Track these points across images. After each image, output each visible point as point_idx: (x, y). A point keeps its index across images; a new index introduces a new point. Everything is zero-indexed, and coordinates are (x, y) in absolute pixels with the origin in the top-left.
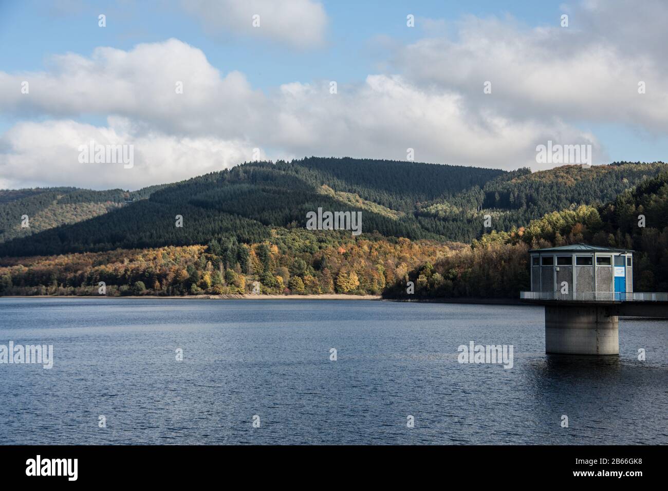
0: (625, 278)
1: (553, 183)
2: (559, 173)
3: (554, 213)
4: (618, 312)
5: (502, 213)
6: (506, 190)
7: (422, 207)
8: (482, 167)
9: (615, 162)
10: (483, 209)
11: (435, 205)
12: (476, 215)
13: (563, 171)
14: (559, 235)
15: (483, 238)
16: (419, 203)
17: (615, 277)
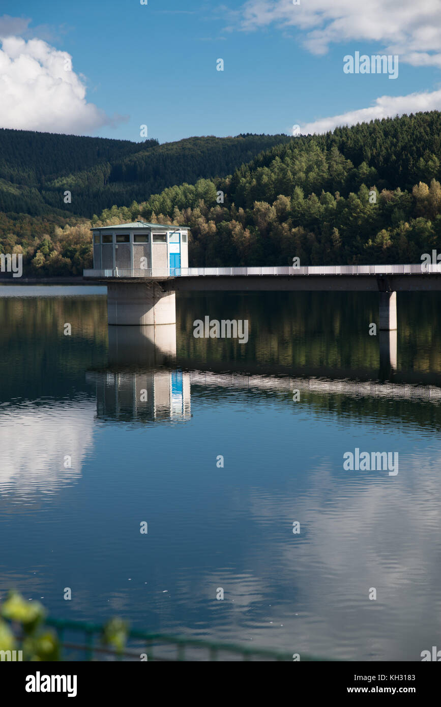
0: (180, 254)
1: (180, 155)
2: (186, 145)
3: (173, 187)
4: (173, 287)
5: (129, 188)
6: (133, 163)
7: (46, 181)
8: (110, 137)
9: (241, 134)
10: (110, 182)
11: (59, 178)
12: (102, 189)
13: (190, 143)
14: (178, 210)
15: (103, 214)
16: (44, 176)
17: (171, 254)
